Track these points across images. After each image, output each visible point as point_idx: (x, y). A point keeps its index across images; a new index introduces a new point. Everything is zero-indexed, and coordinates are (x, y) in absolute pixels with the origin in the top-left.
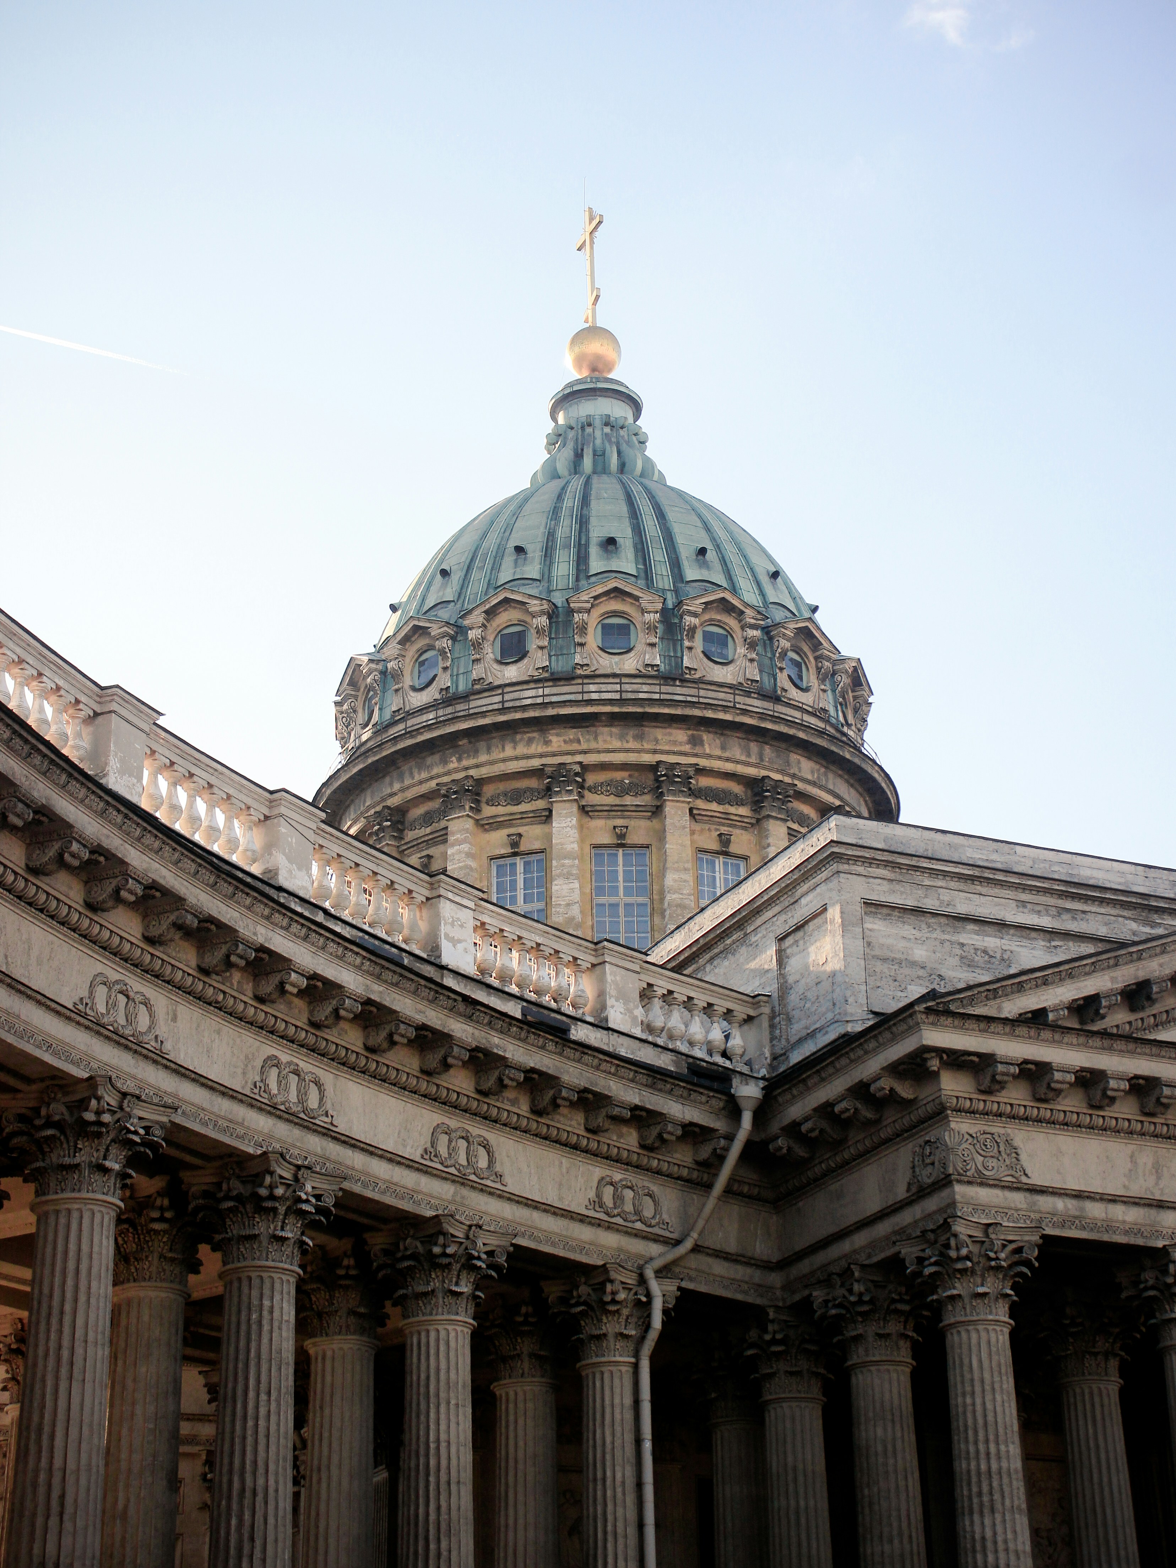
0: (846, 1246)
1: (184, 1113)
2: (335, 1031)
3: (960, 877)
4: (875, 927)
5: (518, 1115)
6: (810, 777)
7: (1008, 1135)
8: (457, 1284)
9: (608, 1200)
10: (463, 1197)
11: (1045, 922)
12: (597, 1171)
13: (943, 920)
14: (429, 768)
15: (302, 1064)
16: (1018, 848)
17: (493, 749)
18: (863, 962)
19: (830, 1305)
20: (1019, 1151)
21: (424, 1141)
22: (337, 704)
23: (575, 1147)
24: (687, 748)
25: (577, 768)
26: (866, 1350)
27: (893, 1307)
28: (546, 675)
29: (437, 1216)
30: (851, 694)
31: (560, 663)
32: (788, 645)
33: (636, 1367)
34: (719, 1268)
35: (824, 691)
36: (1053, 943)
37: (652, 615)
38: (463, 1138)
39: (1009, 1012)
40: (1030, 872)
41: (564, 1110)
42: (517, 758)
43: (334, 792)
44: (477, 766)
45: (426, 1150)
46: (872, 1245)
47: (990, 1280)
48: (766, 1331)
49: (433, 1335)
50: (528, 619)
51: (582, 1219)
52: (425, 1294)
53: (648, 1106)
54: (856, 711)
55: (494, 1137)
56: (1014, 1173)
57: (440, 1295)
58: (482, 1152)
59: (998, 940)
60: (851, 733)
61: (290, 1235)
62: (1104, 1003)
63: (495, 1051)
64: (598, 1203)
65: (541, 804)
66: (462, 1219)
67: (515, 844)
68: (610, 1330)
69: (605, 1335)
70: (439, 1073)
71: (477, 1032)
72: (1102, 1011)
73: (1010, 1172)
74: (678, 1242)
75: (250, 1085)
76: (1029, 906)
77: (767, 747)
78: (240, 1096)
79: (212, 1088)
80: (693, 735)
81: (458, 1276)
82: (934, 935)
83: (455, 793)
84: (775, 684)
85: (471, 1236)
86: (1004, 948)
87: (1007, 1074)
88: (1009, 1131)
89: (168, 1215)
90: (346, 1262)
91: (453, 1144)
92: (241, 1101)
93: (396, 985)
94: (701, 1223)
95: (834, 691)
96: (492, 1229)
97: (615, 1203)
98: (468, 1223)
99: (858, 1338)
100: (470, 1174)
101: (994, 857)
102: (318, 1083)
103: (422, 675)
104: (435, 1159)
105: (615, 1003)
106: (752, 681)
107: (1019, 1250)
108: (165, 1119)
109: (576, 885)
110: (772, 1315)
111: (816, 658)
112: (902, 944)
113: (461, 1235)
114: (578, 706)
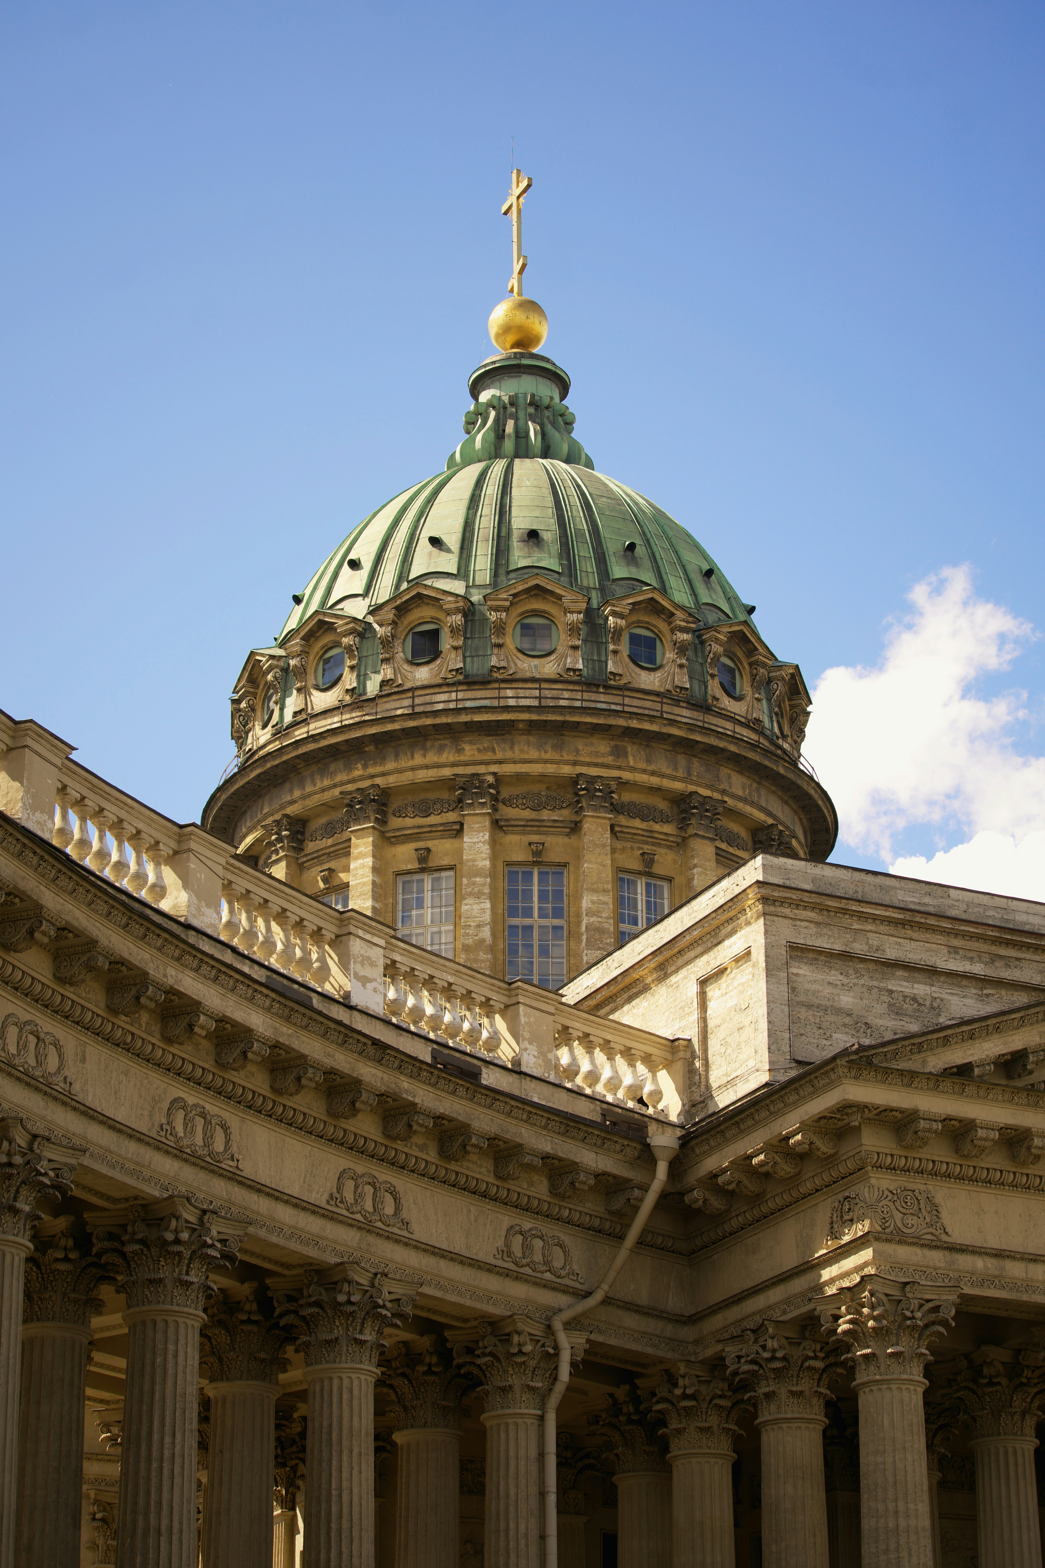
0: (760, 1302)
1: (91, 1155)
2: (242, 1073)
3: (890, 921)
4: (801, 972)
5: (426, 1161)
6: (740, 793)
7: (929, 1192)
8: (361, 1332)
9: (517, 1250)
10: (369, 1245)
11: (978, 969)
12: (506, 1219)
13: (872, 966)
14: (333, 774)
15: (208, 1107)
16: (952, 891)
17: (402, 756)
18: (786, 1009)
19: (743, 1360)
20: (940, 1209)
21: (331, 1185)
22: (234, 701)
23: (484, 1195)
24: (610, 760)
25: (491, 779)
26: (779, 1407)
27: (806, 1364)
28: (461, 677)
29: (342, 1263)
30: (787, 703)
31: (476, 665)
32: (720, 649)
33: (542, 1418)
34: (631, 1321)
35: (758, 700)
36: (985, 992)
37: (575, 615)
38: (369, 1184)
39: (934, 1067)
40: (964, 917)
41: (473, 1157)
42: (427, 767)
43: (230, 797)
44: (383, 774)
45: (331, 1196)
46: (788, 1301)
47: (905, 1339)
48: (675, 1385)
49: (336, 1382)
50: (441, 615)
51: (490, 1269)
52: (328, 1342)
53: (560, 1154)
54: (792, 721)
55: (403, 1183)
56: (934, 1231)
57: (344, 1343)
58: (389, 1199)
59: (928, 988)
60: (786, 746)
61: (195, 1280)
62: (1031, 1058)
63: (405, 1096)
64: (506, 1252)
65: (452, 816)
66: (368, 1267)
67: (422, 860)
68: (516, 1382)
69: (510, 1387)
70: (347, 1118)
71: (386, 1077)
72: (1029, 1067)
73: (930, 1230)
74: (588, 1294)
75: (156, 1128)
76: (961, 952)
77: (695, 761)
78: (147, 1139)
79: (119, 1131)
80: (616, 746)
81: (363, 1324)
82: (863, 982)
83: (360, 802)
84: (706, 693)
85: (376, 1284)
86: (934, 995)
87: (929, 1130)
88: (930, 1187)
89: (72, 1256)
90: (247, 1307)
91: (360, 1190)
92: (148, 1144)
93: (306, 1027)
94: (612, 1275)
95: (769, 700)
96: (398, 1277)
97: (524, 1253)
98: (373, 1271)
99: (769, 1396)
100: (376, 1221)
101: (926, 900)
102: (225, 1127)
103: (327, 673)
104: (341, 1205)
105: (529, 1046)
106: (681, 688)
107: (936, 1309)
108: (73, 1161)
109: (488, 905)
110: (682, 1370)
111: (751, 665)
112: (828, 990)
113: (364, 1282)
114: (493, 713)
